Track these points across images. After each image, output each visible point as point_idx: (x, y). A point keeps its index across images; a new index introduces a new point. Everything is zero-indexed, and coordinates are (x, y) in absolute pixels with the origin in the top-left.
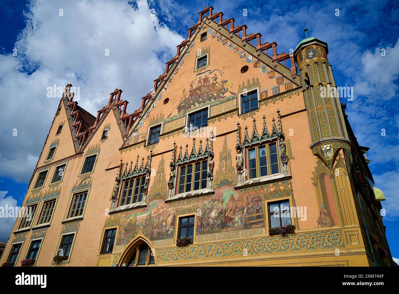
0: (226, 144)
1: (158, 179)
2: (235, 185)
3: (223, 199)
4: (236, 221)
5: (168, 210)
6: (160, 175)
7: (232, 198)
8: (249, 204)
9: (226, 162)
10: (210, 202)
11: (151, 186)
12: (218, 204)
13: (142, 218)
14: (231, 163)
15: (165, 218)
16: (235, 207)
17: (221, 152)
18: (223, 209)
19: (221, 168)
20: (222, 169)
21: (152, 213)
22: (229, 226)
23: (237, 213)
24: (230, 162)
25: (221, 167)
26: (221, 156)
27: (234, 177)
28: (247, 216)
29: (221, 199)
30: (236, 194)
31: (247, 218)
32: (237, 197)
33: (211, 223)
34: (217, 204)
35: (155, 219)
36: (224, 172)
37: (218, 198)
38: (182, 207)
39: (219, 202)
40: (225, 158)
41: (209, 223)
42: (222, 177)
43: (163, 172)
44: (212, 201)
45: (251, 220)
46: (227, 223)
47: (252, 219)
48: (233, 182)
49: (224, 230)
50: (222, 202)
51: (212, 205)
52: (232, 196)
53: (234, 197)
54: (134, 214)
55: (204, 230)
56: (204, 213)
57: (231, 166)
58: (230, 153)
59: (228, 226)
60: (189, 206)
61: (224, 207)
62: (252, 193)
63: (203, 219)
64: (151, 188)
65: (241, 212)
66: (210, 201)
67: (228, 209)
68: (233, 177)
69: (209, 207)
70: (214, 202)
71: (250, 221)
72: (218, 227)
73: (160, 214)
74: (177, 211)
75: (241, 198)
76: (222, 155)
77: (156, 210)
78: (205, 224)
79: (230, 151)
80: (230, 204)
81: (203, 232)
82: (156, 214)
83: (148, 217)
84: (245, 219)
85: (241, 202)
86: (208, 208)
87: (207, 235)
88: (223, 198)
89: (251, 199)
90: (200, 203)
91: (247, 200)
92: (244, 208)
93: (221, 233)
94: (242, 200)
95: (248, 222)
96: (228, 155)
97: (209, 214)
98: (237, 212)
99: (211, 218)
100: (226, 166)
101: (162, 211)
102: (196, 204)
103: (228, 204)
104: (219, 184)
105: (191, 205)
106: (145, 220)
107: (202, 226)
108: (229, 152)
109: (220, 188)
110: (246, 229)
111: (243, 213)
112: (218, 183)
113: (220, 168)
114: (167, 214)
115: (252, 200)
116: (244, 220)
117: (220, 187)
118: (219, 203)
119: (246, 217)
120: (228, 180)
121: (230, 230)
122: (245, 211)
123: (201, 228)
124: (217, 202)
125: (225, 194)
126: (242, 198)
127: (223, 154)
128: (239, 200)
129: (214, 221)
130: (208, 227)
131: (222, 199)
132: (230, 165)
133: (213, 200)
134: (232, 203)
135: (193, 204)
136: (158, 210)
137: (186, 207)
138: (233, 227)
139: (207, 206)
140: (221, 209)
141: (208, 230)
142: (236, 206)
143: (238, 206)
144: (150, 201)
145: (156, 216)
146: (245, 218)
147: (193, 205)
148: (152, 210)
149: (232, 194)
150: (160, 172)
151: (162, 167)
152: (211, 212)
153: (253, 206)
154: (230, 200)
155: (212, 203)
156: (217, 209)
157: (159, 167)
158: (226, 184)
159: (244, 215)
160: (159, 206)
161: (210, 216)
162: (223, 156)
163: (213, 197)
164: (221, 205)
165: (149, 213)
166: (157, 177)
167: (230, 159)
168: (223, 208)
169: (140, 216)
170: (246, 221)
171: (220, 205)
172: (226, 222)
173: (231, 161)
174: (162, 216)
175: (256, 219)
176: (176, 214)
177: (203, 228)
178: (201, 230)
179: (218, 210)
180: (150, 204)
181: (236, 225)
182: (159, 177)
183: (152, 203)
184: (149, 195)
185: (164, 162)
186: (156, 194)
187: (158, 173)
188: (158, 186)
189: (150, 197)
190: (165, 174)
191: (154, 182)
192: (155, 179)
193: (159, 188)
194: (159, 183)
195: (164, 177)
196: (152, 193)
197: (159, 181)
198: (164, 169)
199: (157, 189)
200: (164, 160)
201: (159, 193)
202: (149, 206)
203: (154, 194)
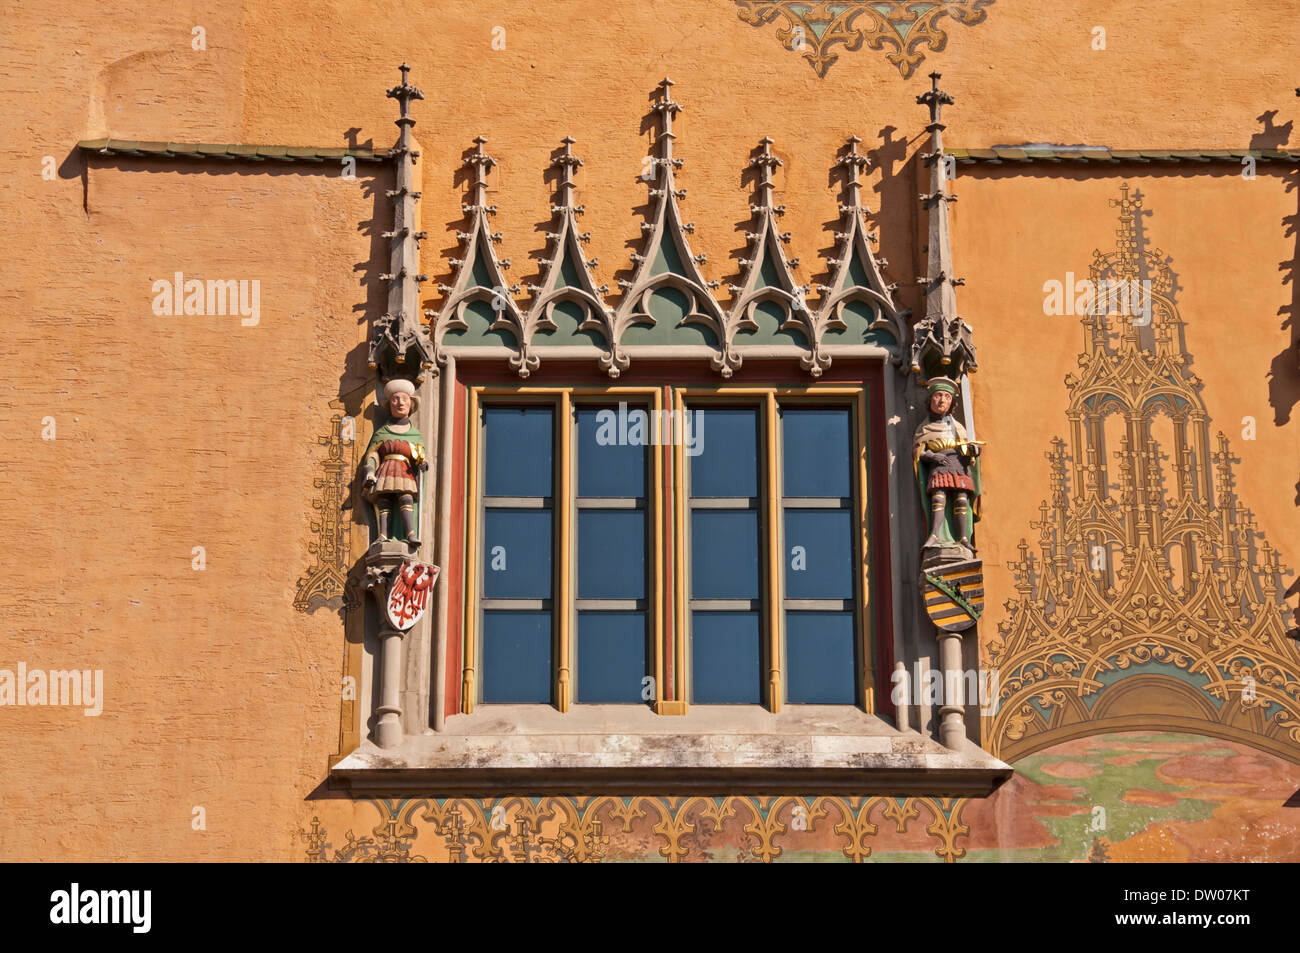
1: (1114, 472)
11: (1023, 547)
43: (1177, 407)
64: (1025, 568)
144: (1052, 726)
148: (1114, 850)
150: (1136, 402)
157: (1097, 326)
166: (1100, 458)
180: (1063, 767)
182: (1130, 459)
183: (1086, 758)
184: (1007, 657)
185: (1176, 287)
186: (1124, 662)
187: (1094, 406)
188: (1130, 560)
189: (1027, 682)
190: (1215, 446)
191: (1061, 502)
192: (1062, 471)
193: (1160, 601)
194: (1144, 539)
195: (1216, 482)
196: (1054, 633)
197: (1142, 508)
198: (1188, 376)
199: (1134, 599)
200: (1170, 260)
201: (1173, 657)
202: (1053, 796)
203: (1087, 652)
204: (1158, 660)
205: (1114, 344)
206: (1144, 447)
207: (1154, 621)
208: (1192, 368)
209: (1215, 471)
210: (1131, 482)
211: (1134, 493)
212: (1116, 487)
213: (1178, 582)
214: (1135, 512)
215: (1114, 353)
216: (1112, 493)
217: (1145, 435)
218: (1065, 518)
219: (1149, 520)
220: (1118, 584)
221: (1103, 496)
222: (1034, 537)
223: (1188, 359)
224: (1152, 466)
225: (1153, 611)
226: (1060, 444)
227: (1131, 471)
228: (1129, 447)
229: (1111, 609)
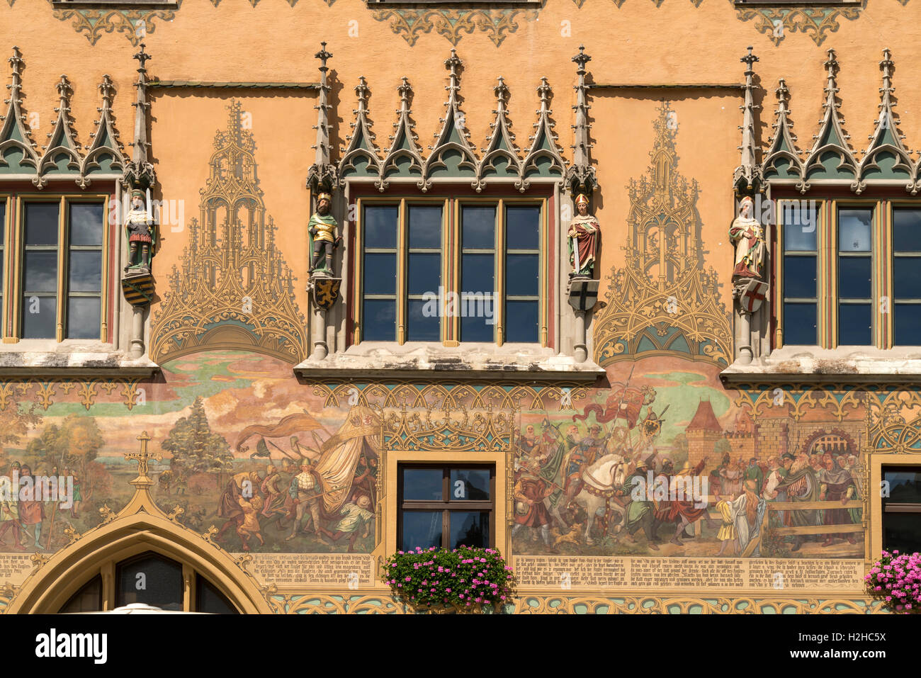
0: (671, 146)
1: (219, 233)
2: (722, 363)
3: (658, 416)
4: (726, 520)
5: (319, 415)
6: (232, 222)
7: (703, 418)
8: (793, 458)
9: (671, 242)
10: (584, 418)
11: (174, 268)
12: (626, 432)
13: (139, 432)
14: (700, 252)
15: (304, 452)
16: (717, 458)
17: (637, 178)
18: (656, 460)
19: (642, 265)
20: (647, 269)
21: (211, 414)
22: (689, 536)
23: (728, 487)
24: (691, 242)
25: (642, 259)
26: (638, 206)
27: (715, 326)
28: (781, 507)
29: (644, 413)
30: (727, 407)
31: (781, 514)
32: (732, 418)
33: (590, 511)
34: (621, 433)
35: (238, 448)
36: (661, 287)
37: (624, 406)
38: (415, 417)
39: (631, 426)
40: (667, 221)
41: (581, 509)
42: (647, 310)
43: (251, 204)
44: (593, 414)
45: (801, 525)
46: (678, 519)
47: (809, 519)
48: (709, 347)
49: (663, 547)
50: (651, 429)
51: (598, 430)
52: (705, 407)
53: (713, 416)
54: (76, 403)
55: (552, 538)
56: (548, 460)
57: (700, 267)
58: (695, 198)
59: (685, 535)
60: (457, 416)
61: (660, 453)
62: (811, 414)
63: (546, 485)
64: (175, 278)
65: (751, 484)
66: (582, 413)
67: (682, 463)
68: (709, 323)
69: (577, 438)
70: (602, 418)
71: (792, 524)
72: (631, 533)
73: (270, 428)
74: (385, 428)
75: (750, 428)
76: (644, 200)
77: (234, 403)
78: (555, 512)
79: (696, 190)
80: (692, 444)
81: (550, 543)
82: (239, 428)
83: (187, 435)
84: (770, 517)
85: (751, 441)
86: (572, 444)
87: (574, 561)
88: (657, 408)
89: (804, 437)
90: (524, 411)
91: (780, 438)
92: (764, 471)
93: (650, 558)
94: (757, 434)
95: (783, 531)
96: (682, 210)
97: (575, 468)
98: (730, 480)
99: (592, 491)
100: (671, 263)
101: (279, 413)
102: (497, 413)
103: (680, 442)
104: (632, 341)
105: (472, 414)
106: (167, 445)
107: (542, 519)
108: (689, 192)
109: (636, 360)
110: (771, 556)
111: (760, 490)
112: (628, 334)
113: (637, 263)
114: (314, 435)
115: (809, 442)
116: (766, 521)
117: (636, 356)
118: (636, 428)
119: (775, 507)
120: (681, 334)
121: (695, 551)
122: (772, 482)
123: (537, 525)
124: (622, 422)
125: (664, 396)
126: (758, 426)
127: (650, 195)
128: (743, 434)
129: (608, 506)
130: (576, 526)
131: (651, 415)
132: (696, 262)
133: (598, 409)
134: (705, 439)
135: (484, 413)
136: (249, 406)
137: (437, 416)
138: (708, 540)
139: (566, 431)
140: (647, 457)
141: (577, 537)
142: (727, 456)
143: (735, 454)
144: (182, 348)
145: (244, 436)
146: (772, 513)
147: (479, 417)
148: (205, 401)
149: (704, 399)
150: (231, 201)
151: (237, 172)
152: (590, 462)
153: (811, 471)
154: (694, 425)
155: (591, 421)
156: (626, 455)
157: (216, 166)
158: (668, 349)
159: (767, 497)
160: (253, 389)
161: (587, 479)
162: (650, 203)
163: (601, 397)
164: (645, 439)
165: (187, 412)
166: (213, 227)
167: (692, 229)
168: (654, 455)
169: (118, 420)
170: (774, 525)
171: (636, 438)
172: (671, 517)
173: (699, 243)
174: (283, 442)
175: (826, 523)
176: (376, 444)
177: (550, 527)
178: (540, 535)
179: (627, 460)
180: (186, 365)
181: (724, 534)
182: (227, 228)
183: (196, 362)
184: (164, 318)
185: (254, 148)
186: (217, 320)
187: (213, 203)
188: (224, 274)
189: (172, 328)
190: (267, 222)
191: (194, 248)
192: (195, 233)
193: (236, 292)
194: (231, 264)
195: (266, 238)
196: (186, 307)
197: (231, 250)
198: (257, 189)
199: (224, 291)
200: (252, 135)
201: (240, 317)
202: (179, 379)
203: (201, 315)
204: (233, 319)
205: (224, 174)
206: (234, 222)
207: (232, 301)
208: (259, 186)
209: (266, 233)
210: (227, 238)
211: (228, 243)
212: (220, 240)
213: (245, 284)
214: (228, 252)
215: (224, 178)
216: (218, 243)
217: (235, 217)
218: (195, 255)
219: (234, 256)
220: (217, 285)
221: (213, 245)
222: (180, 264)
223: (257, 181)
224: (237, 231)
225: (232, 297)
226: (195, 221)
227: (227, 233)
228: (227, 222)
229: (213, 296)
